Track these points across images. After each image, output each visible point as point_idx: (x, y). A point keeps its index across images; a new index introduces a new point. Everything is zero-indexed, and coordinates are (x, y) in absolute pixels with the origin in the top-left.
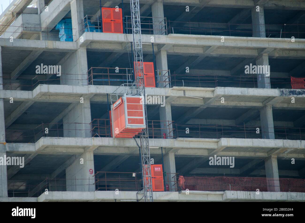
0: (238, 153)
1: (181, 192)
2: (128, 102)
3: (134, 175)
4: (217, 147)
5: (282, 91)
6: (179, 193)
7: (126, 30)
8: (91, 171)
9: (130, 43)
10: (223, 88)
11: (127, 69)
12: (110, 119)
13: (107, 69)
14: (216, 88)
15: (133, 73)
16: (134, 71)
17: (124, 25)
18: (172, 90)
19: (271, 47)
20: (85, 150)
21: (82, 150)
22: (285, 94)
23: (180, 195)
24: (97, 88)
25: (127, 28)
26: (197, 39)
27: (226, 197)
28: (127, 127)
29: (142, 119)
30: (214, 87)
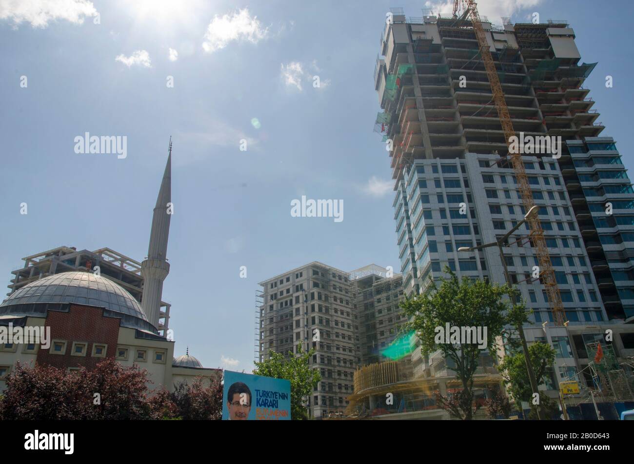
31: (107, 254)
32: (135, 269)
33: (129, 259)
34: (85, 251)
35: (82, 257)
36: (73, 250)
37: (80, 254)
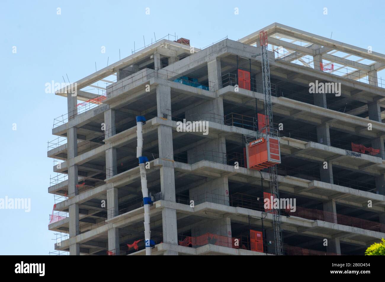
0: (311, 194)
1: (290, 217)
2: (270, 142)
3: (258, 199)
4: (308, 186)
5: (348, 152)
6: (287, 217)
7: (252, 89)
8: (227, 192)
9: (255, 100)
10: (314, 143)
11: (253, 118)
12: (244, 154)
13: (242, 116)
14: (309, 142)
15: (257, 122)
16: (258, 121)
17: (251, 84)
18: (281, 139)
19: (337, 118)
20: (221, 176)
21: (219, 175)
22: (350, 154)
23: (287, 219)
24: (237, 129)
25: (253, 88)
26: (295, 103)
27: (317, 224)
28: (269, 160)
29: (279, 156)
30: (308, 142)
31: (279, 43)
32: (351, 70)
33: (335, 46)
34: (226, 43)
35: (222, 62)
36: (184, 47)
37: (216, 55)
